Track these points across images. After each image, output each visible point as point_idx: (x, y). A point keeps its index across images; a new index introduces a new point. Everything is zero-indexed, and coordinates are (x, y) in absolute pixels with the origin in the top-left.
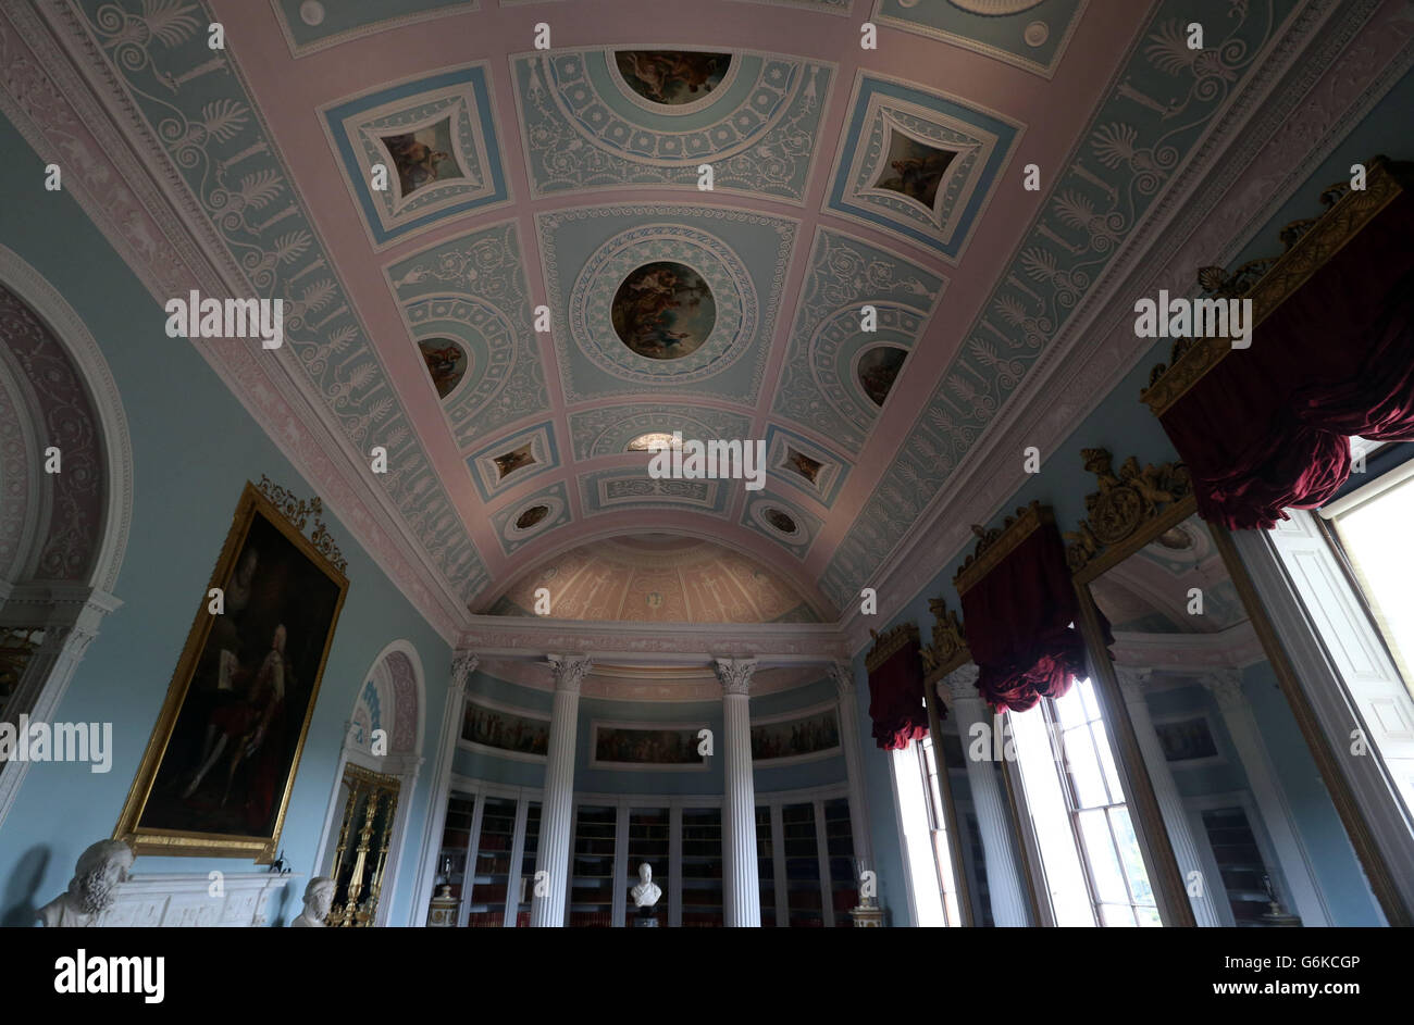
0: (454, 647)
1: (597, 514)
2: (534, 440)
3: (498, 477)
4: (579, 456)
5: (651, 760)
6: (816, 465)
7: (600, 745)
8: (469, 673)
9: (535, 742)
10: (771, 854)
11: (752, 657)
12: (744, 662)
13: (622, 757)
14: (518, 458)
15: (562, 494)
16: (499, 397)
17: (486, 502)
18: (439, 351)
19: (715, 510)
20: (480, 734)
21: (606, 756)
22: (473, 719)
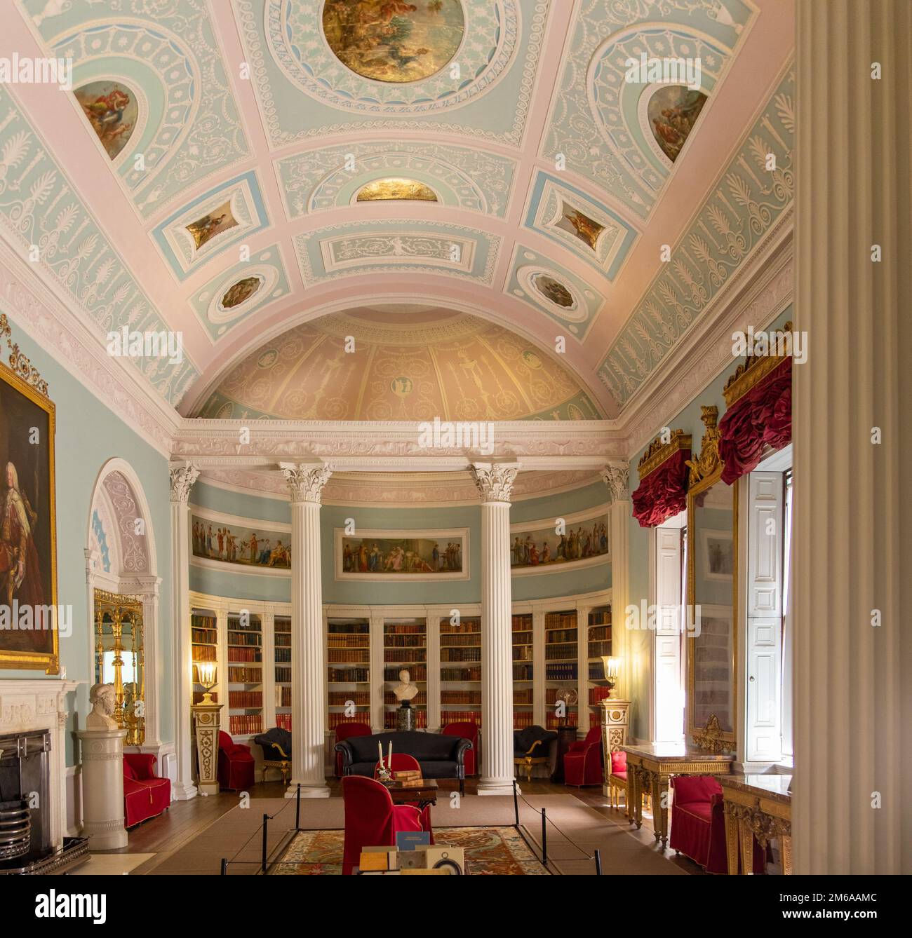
0: (168, 457)
1: (322, 281)
2: (234, 198)
3: (193, 247)
4: (294, 212)
5: (405, 570)
6: (596, 227)
7: (347, 556)
8: (190, 485)
9: (273, 555)
10: (532, 657)
11: (515, 460)
12: (504, 466)
13: (371, 567)
14: (216, 222)
15: (275, 260)
16: (185, 146)
17: (182, 280)
18: (100, 100)
19: (473, 275)
20: (212, 549)
21: (354, 567)
22: (201, 534)
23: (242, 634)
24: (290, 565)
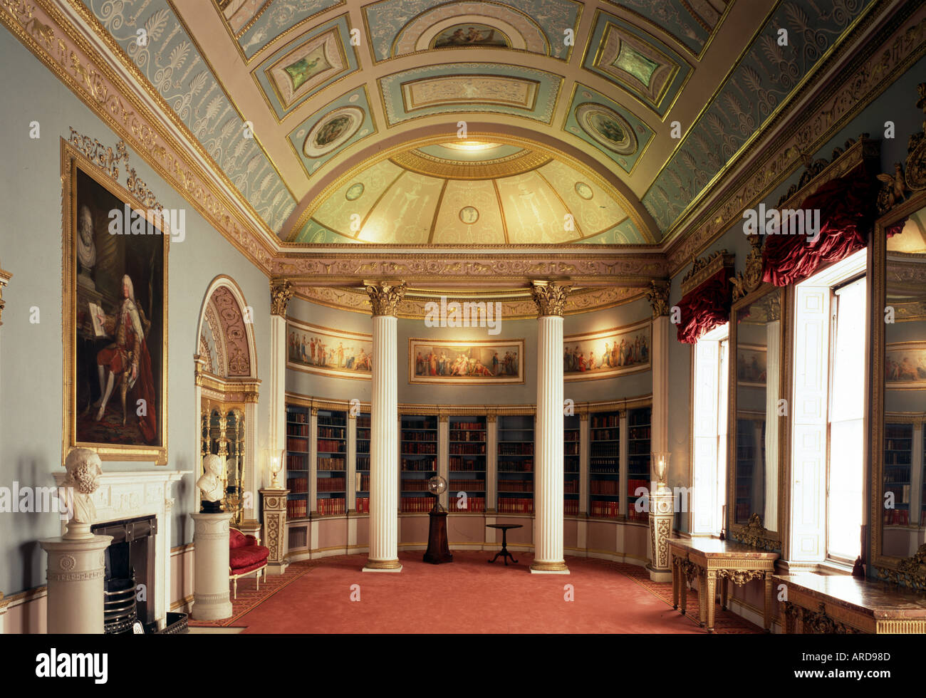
2: (327, 42)
4: (379, 57)
7: (419, 362)
11: (568, 279)
12: (560, 284)
13: (439, 372)
14: (311, 65)
15: (362, 101)
17: (281, 118)
20: (305, 355)
21: (425, 371)
22: (297, 343)
23: (329, 428)
24: (371, 370)
